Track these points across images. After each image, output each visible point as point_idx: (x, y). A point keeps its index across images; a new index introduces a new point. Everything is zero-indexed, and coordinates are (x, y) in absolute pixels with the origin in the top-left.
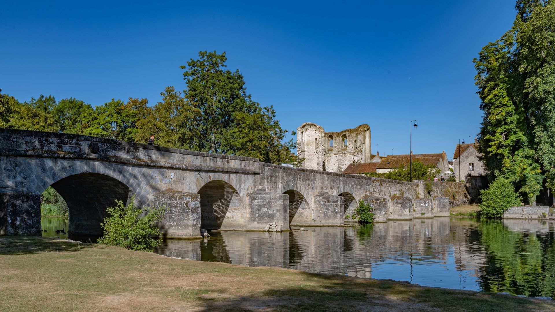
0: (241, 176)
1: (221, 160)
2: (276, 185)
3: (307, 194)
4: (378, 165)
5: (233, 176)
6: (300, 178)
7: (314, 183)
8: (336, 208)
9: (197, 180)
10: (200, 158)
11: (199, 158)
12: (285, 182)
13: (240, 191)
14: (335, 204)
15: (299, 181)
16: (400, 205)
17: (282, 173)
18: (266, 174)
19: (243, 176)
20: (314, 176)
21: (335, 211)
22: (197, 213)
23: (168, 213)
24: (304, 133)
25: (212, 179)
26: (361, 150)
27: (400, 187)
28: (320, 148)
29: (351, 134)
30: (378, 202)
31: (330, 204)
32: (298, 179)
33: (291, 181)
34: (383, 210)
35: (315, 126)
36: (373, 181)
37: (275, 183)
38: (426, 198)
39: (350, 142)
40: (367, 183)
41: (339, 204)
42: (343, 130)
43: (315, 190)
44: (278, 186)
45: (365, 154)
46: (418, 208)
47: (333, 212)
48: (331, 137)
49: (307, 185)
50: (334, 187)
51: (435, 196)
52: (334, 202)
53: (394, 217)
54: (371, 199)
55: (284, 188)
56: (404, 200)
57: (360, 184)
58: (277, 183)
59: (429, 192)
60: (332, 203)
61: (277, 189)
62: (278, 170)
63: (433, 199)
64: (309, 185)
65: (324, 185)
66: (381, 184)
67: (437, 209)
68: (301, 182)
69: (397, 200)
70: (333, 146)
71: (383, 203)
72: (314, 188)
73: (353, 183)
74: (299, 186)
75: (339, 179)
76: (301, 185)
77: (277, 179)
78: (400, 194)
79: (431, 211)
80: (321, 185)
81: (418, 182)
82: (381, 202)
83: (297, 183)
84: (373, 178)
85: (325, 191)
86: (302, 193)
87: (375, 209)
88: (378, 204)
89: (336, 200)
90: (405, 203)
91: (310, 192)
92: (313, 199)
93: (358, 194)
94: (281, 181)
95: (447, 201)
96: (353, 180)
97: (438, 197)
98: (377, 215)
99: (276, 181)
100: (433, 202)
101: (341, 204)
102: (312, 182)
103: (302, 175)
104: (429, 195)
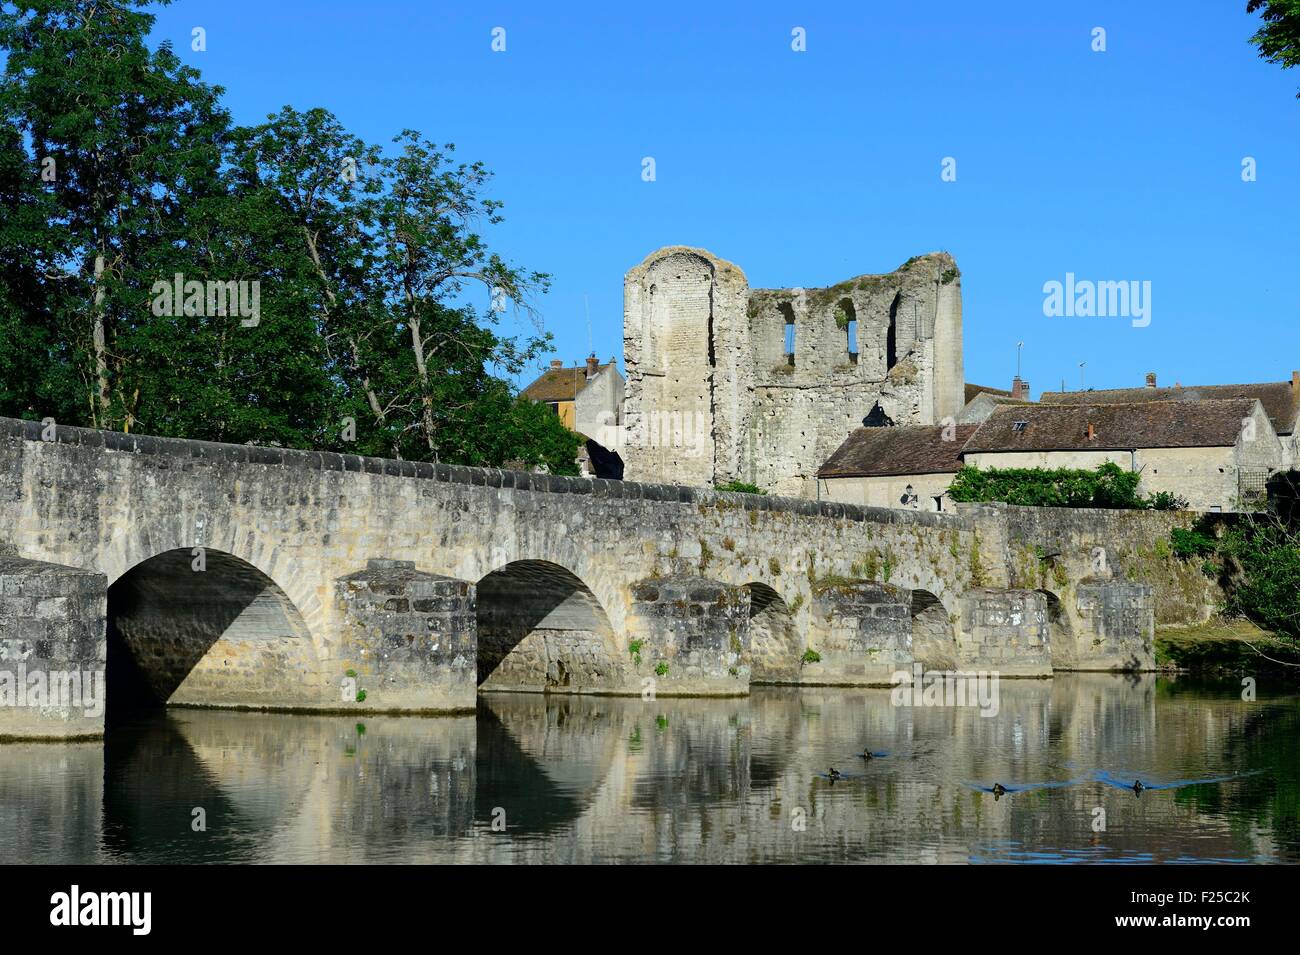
2: (95, 527)
3: (291, 568)
4: (973, 437)
6: (248, 495)
7: (331, 517)
8: (435, 635)
12: (155, 511)
14: (427, 615)
15: (241, 510)
16: (854, 622)
17: (132, 468)
18: (29, 474)
20: (334, 484)
21: (428, 647)
24: (658, 296)
26: (916, 371)
27: (870, 537)
28: (728, 359)
29: (874, 298)
30: (705, 605)
31: (407, 615)
32: (232, 497)
33: (190, 509)
34: (725, 643)
35: (705, 261)
36: (701, 507)
37: (91, 516)
38: (1016, 586)
39: (868, 333)
40: (667, 516)
41: (448, 615)
42: (840, 281)
43: (339, 550)
44: (103, 533)
45: (934, 385)
46: (978, 633)
47: (422, 653)
48: (787, 311)
49: (295, 527)
50: (459, 536)
51: (1085, 581)
52: (424, 605)
53: (825, 674)
54: (670, 592)
55: (145, 541)
56: (871, 597)
57: (619, 520)
58: (102, 518)
59: (1049, 560)
60: (417, 614)
61: (101, 546)
62: (109, 456)
63: (1072, 592)
64: (302, 525)
65: (400, 524)
66: (753, 520)
67: (1093, 637)
68: (255, 513)
69: (841, 595)
70: (797, 350)
71: (729, 612)
72: (334, 540)
73: (577, 518)
74: (241, 530)
75: (494, 497)
76: (254, 525)
77: (102, 499)
78: (855, 570)
79: (1040, 647)
80: (381, 524)
81: (981, 514)
82: (719, 606)
83: (226, 518)
84: (701, 495)
85: (405, 556)
86: (262, 564)
87: (690, 639)
88: (706, 616)
89: (435, 596)
90: (879, 611)
91: (312, 557)
92: (330, 592)
93: (610, 567)
94: (126, 510)
95: (1140, 601)
96: (578, 503)
97: (1099, 582)
98: (698, 665)
99: (95, 507)
100: (1071, 604)
101: (457, 614)
102: (325, 512)
103: (260, 481)
104: (1051, 573)
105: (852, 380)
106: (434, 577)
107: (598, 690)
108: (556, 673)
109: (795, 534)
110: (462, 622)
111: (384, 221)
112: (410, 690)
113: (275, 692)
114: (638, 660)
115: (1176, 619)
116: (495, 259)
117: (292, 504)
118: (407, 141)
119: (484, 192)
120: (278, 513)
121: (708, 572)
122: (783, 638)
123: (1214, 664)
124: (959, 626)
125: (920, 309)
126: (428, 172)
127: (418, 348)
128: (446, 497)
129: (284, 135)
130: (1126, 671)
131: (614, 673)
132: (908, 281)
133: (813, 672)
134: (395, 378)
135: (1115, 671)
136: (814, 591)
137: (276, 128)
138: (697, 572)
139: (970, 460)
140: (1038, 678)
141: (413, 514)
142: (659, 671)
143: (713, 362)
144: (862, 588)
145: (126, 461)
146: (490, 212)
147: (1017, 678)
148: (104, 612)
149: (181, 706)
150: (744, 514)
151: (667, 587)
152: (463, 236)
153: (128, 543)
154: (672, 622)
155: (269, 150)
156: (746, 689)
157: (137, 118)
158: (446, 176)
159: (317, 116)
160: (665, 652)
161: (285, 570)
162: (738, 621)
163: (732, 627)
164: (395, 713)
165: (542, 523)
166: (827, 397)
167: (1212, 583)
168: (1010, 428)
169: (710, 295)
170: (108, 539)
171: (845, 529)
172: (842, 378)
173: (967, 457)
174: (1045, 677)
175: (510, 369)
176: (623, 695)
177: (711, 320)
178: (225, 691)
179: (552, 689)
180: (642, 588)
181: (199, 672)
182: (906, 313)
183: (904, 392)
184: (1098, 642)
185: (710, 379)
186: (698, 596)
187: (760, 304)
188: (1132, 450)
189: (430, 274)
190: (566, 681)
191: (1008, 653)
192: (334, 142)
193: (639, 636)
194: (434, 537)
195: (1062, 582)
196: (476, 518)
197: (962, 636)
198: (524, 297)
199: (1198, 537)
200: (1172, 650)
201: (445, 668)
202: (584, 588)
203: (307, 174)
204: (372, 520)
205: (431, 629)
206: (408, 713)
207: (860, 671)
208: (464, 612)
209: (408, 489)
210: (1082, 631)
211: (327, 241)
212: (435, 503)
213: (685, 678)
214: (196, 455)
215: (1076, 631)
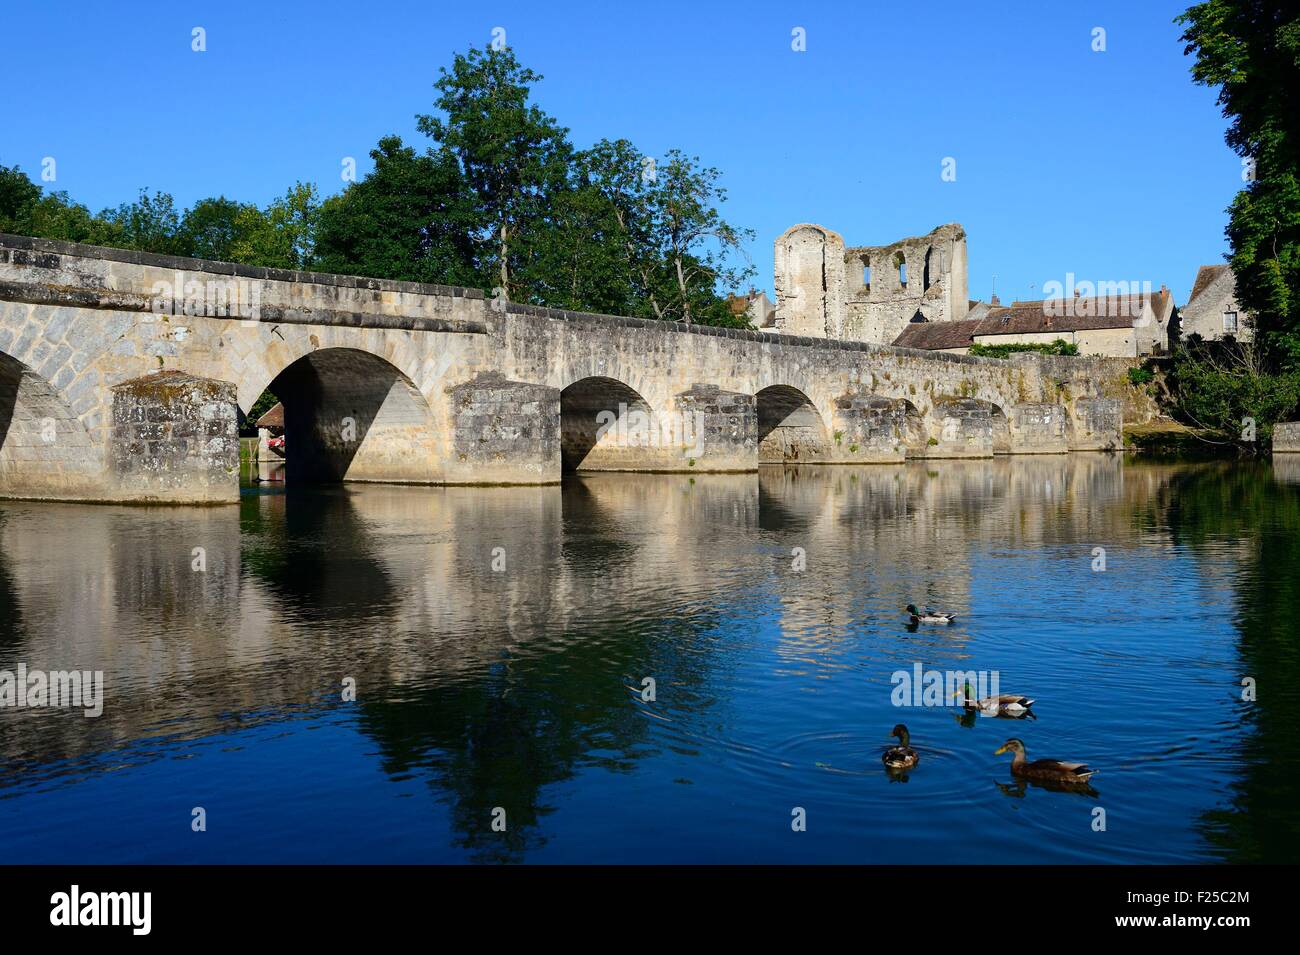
0: (424, 338)
1: (352, 292)
2: (545, 364)
3: (651, 389)
4: (977, 327)
5: (395, 336)
6: (626, 346)
7: (672, 359)
8: (735, 427)
9: (271, 347)
10: (279, 287)
11: (275, 287)
12: (577, 355)
13: (421, 382)
14: (730, 415)
15: (623, 355)
16: (958, 421)
17: (564, 330)
18: (509, 332)
19: (431, 335)
20: (673, 340)
21: (731, 434)
22: (224, 435)
23: (146, 438)
24: (793, 252)
25: (323, 345)
26: (941, 291)
27: (964, 372)
28: (834, 287)
29: (916, 250)
30: (880, 411)
31: (718, 415)
32: (618, 347)
33: (595, 354)
34: (892, 433)
35: (820, 232)
36: (872, 355)
37: (543, 358)
38: (1046, 401)
39: (913, 271)
40: (854, 360)
41: (742, 415)
42: (896, 242)
43: (676, 379)
44: (550, 367)
45: (952, 299)
46: (1024, 429)
47: (727, 438)
48: (866, 260)
49: (653, 364)
50: (741, 371)
51: (1081, 398)
52: (727, 410)
53: (941, 451)
54: (858, 403)
55: (572, 372)
56: (968, 407)
57: (828, 362)
58: (548, 359)
59: (1061, 386)
60: (723, 414)
61: (549, 375)
62: (551, 323)
63: (1074, 405)
64: (656, 364)
65: (709, 364)
66: (900, 362)
67: (1086, 431)
68: (631, 356)
69: (950, 405)
70: (871, 282)
71: (893, 414)
72: (674, 373)
73: (805, 361)
74: (624, 367)
75: (759, 348)
76: (630, 364)
77: (548, 348)
78: (956, 392)
79: (1061, 436)
80: (699, 363)
81: (1025, 359)
82: (888, 411)
83: (615, 359)
84: (872, 347)
85: (712, 382)
86: (635, 386)
87: (870, 431)
88: (880, 417)
89: (734, 404)
90: (973, 414)
91: (662, 382)
92: (672, 404)
93: (822, 389)
94: (562, 354)
95: (1115, 409)
96: (806, 352)
97: (1089, 399)
98: (876, 445)
99: (545, 353)
100: (1074, 412)
101: (746, 414)
102: (668, 356)
103: (632, 337)
104: (1062, 394)
105: (903, 297)
106: (732, 393)
107: (815, 461)
108: (790, 452)
109: (923, 370)
110: (749, 419)
111: (661, 203)
112: (720, 459)
113: (640, 462)
114: (840, 444)
115: (1132, 421)
116: (722, 223)
117: (650, 351)
118: (672, 157)
119: (717, 185)
120: (643, 356)
121: (876, 392)
122: (915, 431)
123: (1160, 444)
124: (1012, 425)
125: (943, 256)
126: (685, 173)
127: (681, 277)
128: (734, 347)
129: (603, 155)
130: (1106, 450)
131: (825, 451)
132: (936, 240)
133: (934, 451)
134: (668, 294)
135: (1101, 451)
136: (934, 403)
137: (599, 151)
138: (870, 392)
139: (977, 340)
140: (1060, 454)
141: (716, 358)
142: (853, 449)
143: (825, 289)
144: (963, 401)
145: (561, 326)
146: (719, 196)
147: (1048, 454)
148: (559, 411)
149: (585, 471)
150: (895, 359)
151: (857, 400)
152: (705, 210)
153: (563, 373)
154: (860, 421)
155: (595, 165)
156: (903, 460)
157: (521, 149)
158: (694, 176)
159: (621, 143)
160: (856, 438)
161: (647, 390)
162: (898, 420)
163: (895, 423)
164: (712, 472)
165: (786, 364)
166: (888, 308)
167: (1152, 399)
168: (1000, 321)
169: (823, 251)
170: (552, 371)
171: (950, 367)
172: (898, 296)
173: (975, 338)
174: (1064, 453)
175: (732, 286)
176: (831, 464)
177: (824, 265)
178: (610, 462)
179: (788, 461)
180: (842, 401)
181: (595, 451)
182: (935, 259)
183: (935, 303)
184: (1089, 434)
185: (824, 299)
186: (876, 405)
187: (850, 256)
188: (1073, 332)
189: (686, 233)
190: (796, 457)
191: (1042, 439)
192: (632, 158)
193: (840, 429)
194: (727, 371)
195: (1068, 399)
196: (750, 360)
197: (1014, 430)
198: (741, 244)
199: (1144, 373)
200: (1133, 438)
201: (740, 446)
202: (809, 402)
203: (616, 177)
204: (694, 361)
205: (732, 423)
206: (719, 472)
207: (962, 449)
208: (750, 413)
209: (713, 343)
210: (1080, 428)
211: (628, 216)
212: (728, 351)
213: (868, 454)
214: (598, 322)
215: (1076, 428)
